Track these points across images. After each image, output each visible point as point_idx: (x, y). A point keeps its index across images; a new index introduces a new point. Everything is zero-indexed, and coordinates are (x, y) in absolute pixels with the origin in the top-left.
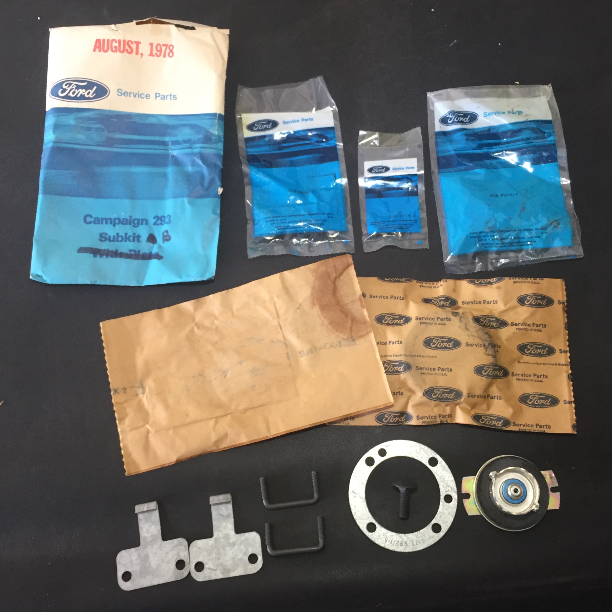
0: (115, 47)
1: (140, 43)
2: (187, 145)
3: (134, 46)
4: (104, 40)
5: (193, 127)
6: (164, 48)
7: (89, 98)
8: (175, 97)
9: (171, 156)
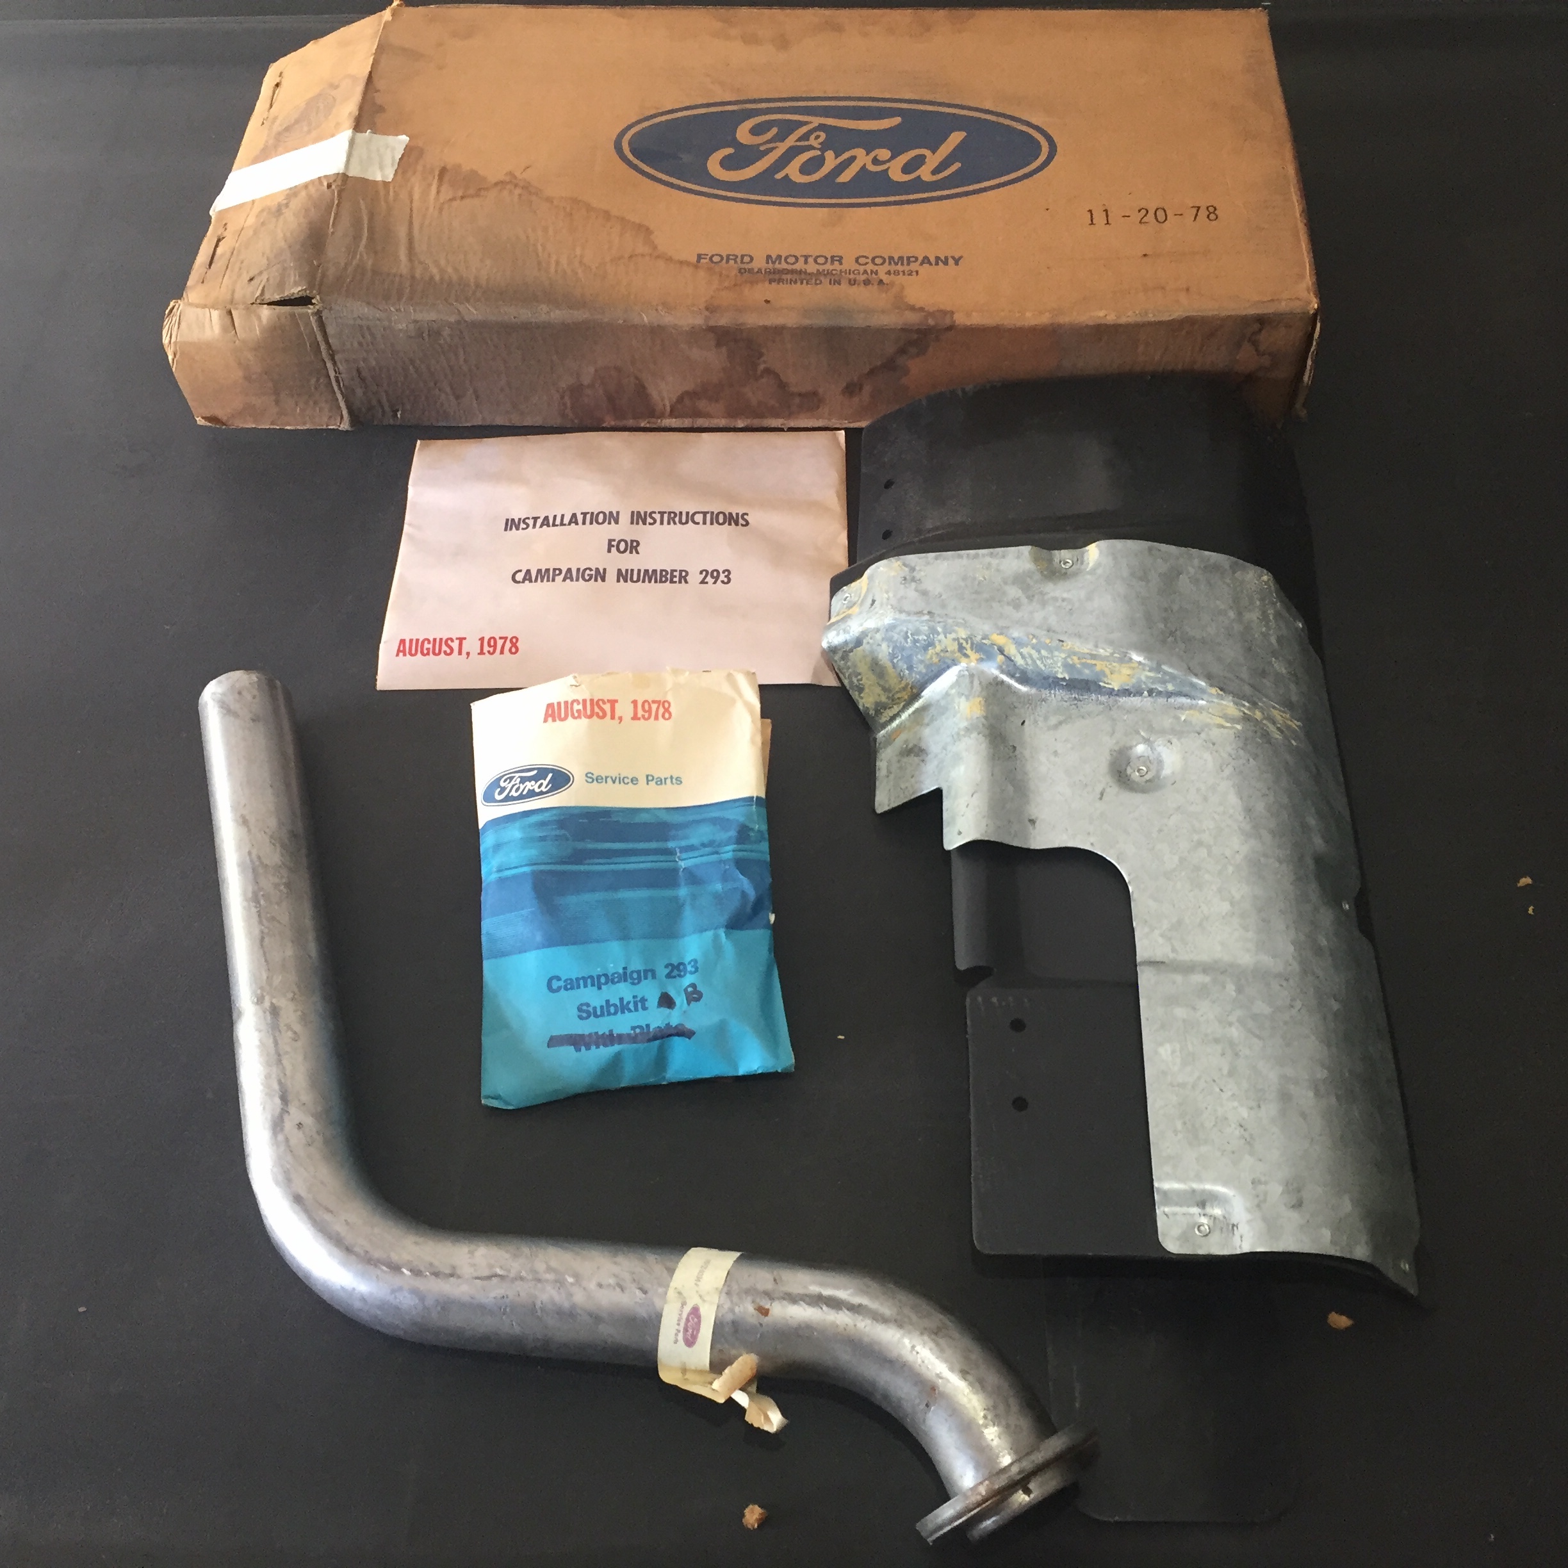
0: (578, 711)
1: (616, 701)
2: (708, 850)
3: (607, 707)
4: (559, 704)
5: (714, 821)
6: (654, 706)
7: (542, 793)
8: (679, 781)
9: (682, 870)
